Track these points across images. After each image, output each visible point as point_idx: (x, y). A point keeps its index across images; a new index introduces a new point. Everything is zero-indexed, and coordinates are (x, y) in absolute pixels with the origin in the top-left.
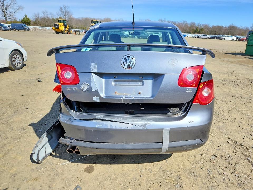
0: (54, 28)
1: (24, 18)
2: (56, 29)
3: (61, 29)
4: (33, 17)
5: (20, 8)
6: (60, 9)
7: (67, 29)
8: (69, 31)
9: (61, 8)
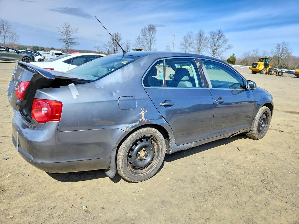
0: (251, 67)
1: (230, 57)
2: (253, 68)
3: (259, 69)
4: (242, 56)
5: (230, 47)
6: (277, 47)
7: (268, 69)
8: (269, 72)
9: (279, 46)
